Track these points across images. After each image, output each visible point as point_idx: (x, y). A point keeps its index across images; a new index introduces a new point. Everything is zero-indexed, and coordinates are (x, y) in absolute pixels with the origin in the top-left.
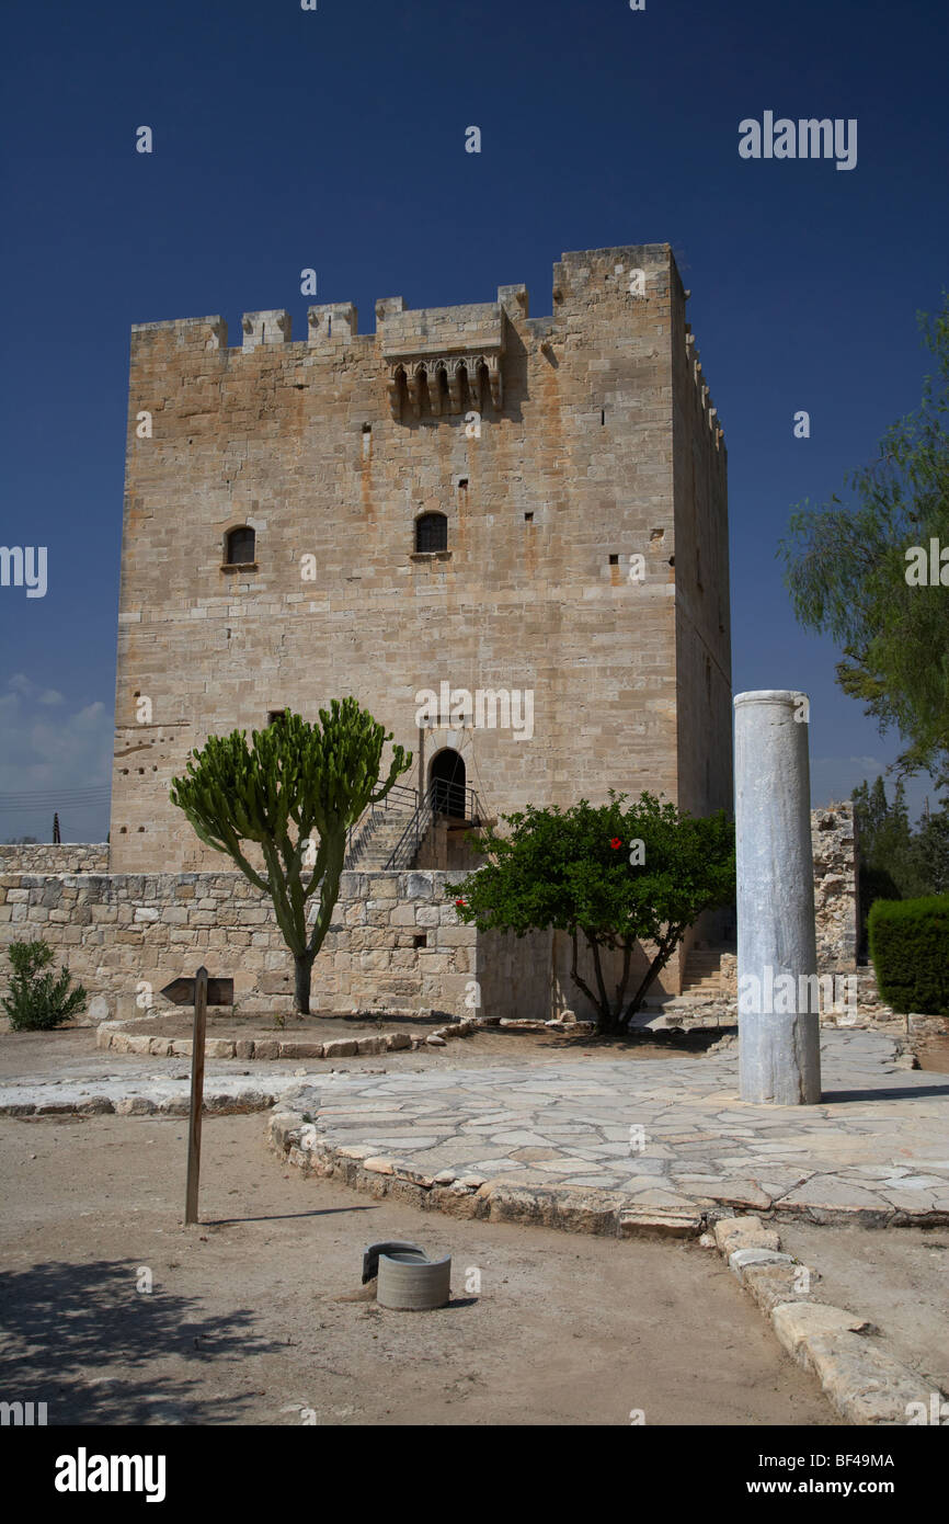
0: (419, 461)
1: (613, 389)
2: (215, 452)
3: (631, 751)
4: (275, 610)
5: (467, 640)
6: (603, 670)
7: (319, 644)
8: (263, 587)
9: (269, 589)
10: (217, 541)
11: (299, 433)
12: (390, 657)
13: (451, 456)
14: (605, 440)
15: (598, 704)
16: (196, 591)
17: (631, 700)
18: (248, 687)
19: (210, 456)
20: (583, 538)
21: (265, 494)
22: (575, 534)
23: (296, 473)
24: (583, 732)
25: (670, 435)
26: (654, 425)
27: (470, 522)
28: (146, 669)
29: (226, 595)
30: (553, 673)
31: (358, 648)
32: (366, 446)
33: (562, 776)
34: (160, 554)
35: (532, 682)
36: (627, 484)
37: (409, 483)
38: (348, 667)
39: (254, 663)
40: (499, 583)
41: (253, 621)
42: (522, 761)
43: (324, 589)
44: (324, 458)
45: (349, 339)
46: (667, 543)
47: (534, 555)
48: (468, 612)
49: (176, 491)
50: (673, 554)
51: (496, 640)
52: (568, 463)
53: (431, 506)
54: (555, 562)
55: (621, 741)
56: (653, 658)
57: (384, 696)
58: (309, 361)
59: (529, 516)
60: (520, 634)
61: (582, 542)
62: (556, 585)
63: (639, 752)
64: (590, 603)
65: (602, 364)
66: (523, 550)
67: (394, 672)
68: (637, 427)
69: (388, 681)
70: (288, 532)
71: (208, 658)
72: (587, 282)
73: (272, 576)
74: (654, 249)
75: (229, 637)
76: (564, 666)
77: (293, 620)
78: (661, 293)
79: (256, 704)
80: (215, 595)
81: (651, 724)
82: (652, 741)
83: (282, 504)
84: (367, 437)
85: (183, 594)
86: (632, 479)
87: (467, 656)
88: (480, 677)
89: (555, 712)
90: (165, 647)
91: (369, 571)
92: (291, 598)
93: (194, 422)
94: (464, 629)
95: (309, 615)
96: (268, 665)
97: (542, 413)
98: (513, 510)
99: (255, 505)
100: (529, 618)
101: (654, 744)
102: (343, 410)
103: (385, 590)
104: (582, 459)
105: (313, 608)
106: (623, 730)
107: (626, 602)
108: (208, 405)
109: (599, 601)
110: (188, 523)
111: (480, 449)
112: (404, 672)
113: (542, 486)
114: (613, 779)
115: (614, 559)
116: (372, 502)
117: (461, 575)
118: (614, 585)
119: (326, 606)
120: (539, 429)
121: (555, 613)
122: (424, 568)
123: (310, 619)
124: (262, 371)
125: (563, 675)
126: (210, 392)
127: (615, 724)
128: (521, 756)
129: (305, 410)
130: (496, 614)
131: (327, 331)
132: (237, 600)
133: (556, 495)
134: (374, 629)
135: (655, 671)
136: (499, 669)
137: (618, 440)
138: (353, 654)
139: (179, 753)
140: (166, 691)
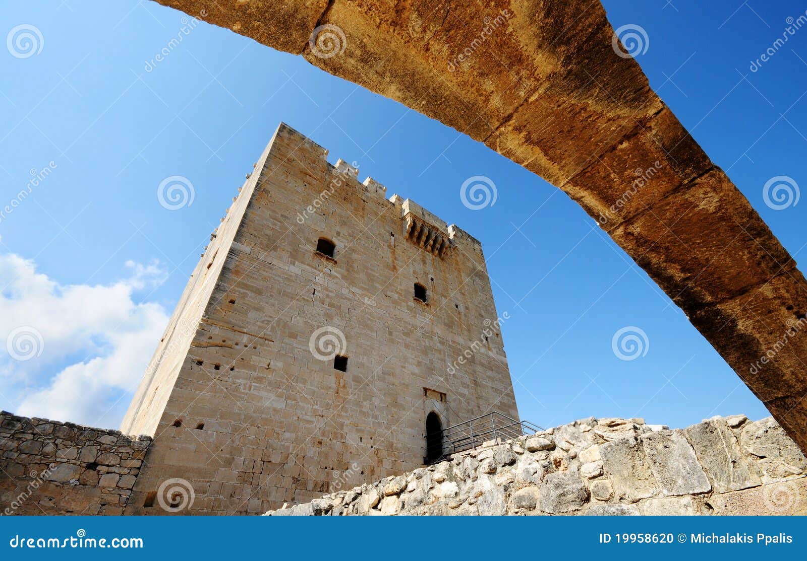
0: (414, 260)
4: (345, 291)
5: (440, 351)
6: (492, 388)
7: (369, 322)
8: (339, 275)
9: (342, 278)
10: (313, 239)
11: (363, 217)
12: (407, 346)
14: (476, 291)
16: (295, 256)
17: (504, 407)
19: (315, 197)
21: (344, 231)
22: (473, 322)
27: (436, 296)
28: (245, 286)
29: (315, 269)
31: (390, 334)
32: (393, 241)
34: (274, 224)
37: (411, 266)
38: (386, 343)
40: (450, 330)
41: (331, 292)
43: (373, 294)
44: (373, 234)
45: (384, 198)
47: (461, 323)
48: (439, 337)
49: (292, 200)
52: (466, 293)
53: (421, 282)
54: (468, 330)
56: (507, 389)
57: (404, 367)
58: (367, 194)
59: (457, 306)
61: (476, 327)
62: (470, 340)
64: (483, 354)
66: (457, 319)
69: (405, 359)
71: (297, 300)
73: (345, 273)
75: (314, 294)
76: (480, 382)
77: (355, 302)
80: (308, 265)
83: (353, 242)
84: (393, 238)
85: (286, 254)
87: (441, 360)
88: (448, 374)
89: (479, 404)
90: (265, 279)
91: (396, 296)
92: (354, 289)
93: (309, 179)
94: (439, 345)
95: (364, 304)
96: (337, 321)
97: (455, 269)
98: (451, 300)
99: (338, 234)
102: (382, 221)
103: (403, 309)
104: (470, 294)
105: (367, 301)
107: (495, 360)
108: (317, 177)
109: (486, 355)
113: (459, 296)
116: (396, 265)
117: (435, 318)
118: (489, 350)
119: (373, 302)
122: (419, 306)
123: (365, 306)
124: (346, 183)
126: (320, 173)
129: (366, 210)
130: (451, 343)
131: (375, 189)
132: (322, 275)
133: (465, 303)
134: (398, 327)
137: (480, 293)
138: (388, 336)
139: (260, 361)
140: (259, 309)
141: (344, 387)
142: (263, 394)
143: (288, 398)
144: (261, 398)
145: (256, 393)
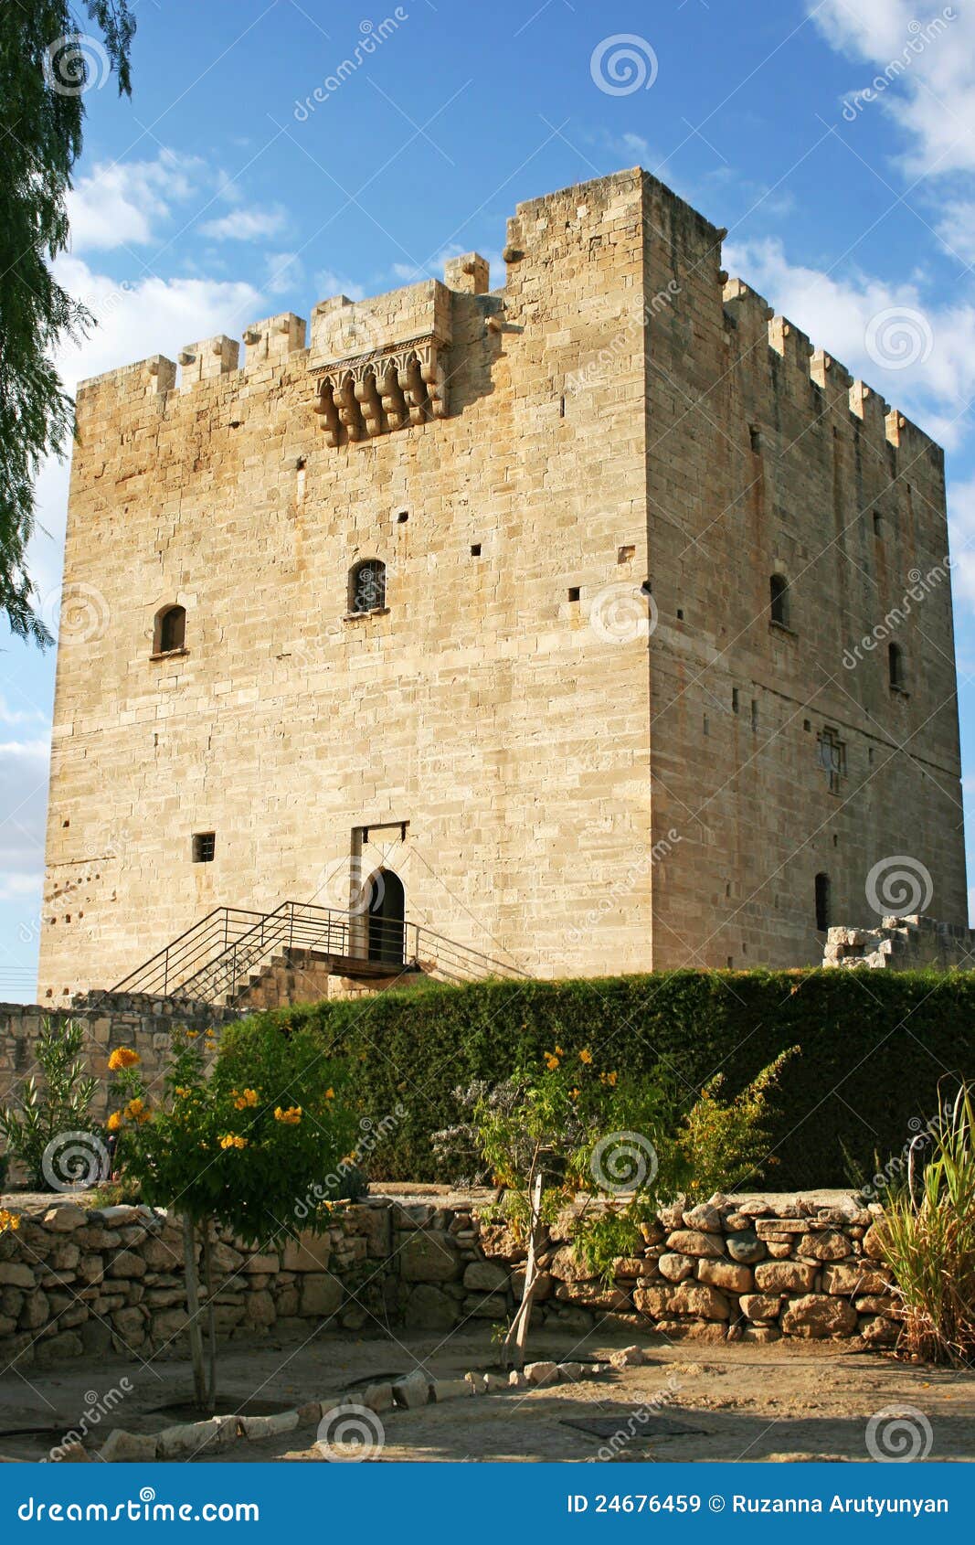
0: (354, 497)
1: (574, 367)
2: (150, 519)
3: (594, 857)
4: (204, 705)
5: (404, 723)
6: (562, 745)
7: (246, 743)
8: (191, 678)
9: (197, 678)
10: (149, 625)
11: (233, 481)
12: (321, 753)
13: (391, 484)
14: (564, 435)
15: (554, 796)
16: (126, 690)
17: (596, 786)
18: (174, 804)
19: (143, 525)
20: (538, 570)
22: (528, 566)
23: (228, 532)
24: (538, 834)
25: (642, 417)
26: (622, 407)
27: (409, 566)
28: (76, 791)
29: (154, 692)
30: (502, 756)
31: (286, 745)
32: (300, 487)
33: (511, 897)
34: (92, 651)
35: (478, 771)
36: (590, 491)
37: (345, 527)
38: (276, 769)
39: (180, 773)
40: (442, 643)
41: (181, 722)
42: (466, 879)
43: (252, 673)
44: (258, 508)
45: (286, 359)
46: (639, 565)
47: (482, 600)
48: (408, 684)
49: (110, 572)
50: (646, 579)
51: (437, 718)
52: (521, 471)
53: (368, 552)
54: (506, 607)
55: (582, 843)
56: (621, 724)
57: (313, 804)
58: (245, 392)
59: (476, 550)
60: (464, 708)
61: (537, 576)
62: (506, 637)
63: (605, 857)
64: (547, 656)
65: (561, 338)
66: (467, 595)
67: (325, 773)
68: (602, 413)
69: (317, 785)
70: (220, 605)
71: (135, 772)
72: (545, 234)
73: (202, 662)
74: (622, 176)
75: (156, 744)
76: (514, 747)
77: (221, 716)
78: (631, 232)
79: (182, 827)
80: (144, 694)
81: (619, 817)
82: (621, 841)
83: (213, 571)
84: (302, 474)
85: (112, 696)
86: (597, 484)
87: (406, 742)
88: (420, 770)
89: (505, 810)
90: (94, 763)
91: (300, 645)
92: (221, 687)
93: (130, 484)
94: (402, 708)
95: (237, 708)
96: (195, 774)
97: (492, 412)
98: (456, 543)
99: (186, 578)
100: (475, 686)
101: (624, 845)
102: (279, 445)
103: (316, 667)
104: (539, 465)
105: (242, 698)
106: (585, 829)
107: (589, 652)
108: (144, 463)
109: (556, 653)
110: (120, 609)
111: (421, 470)
112: (333, 772)
113: (491, 508)
114: (572, 898)
115: (574, 594)
116: (306, 557)
117: (398, 637)
118: (575, 629)
119: (254, 693)
120: (489, 433)
121: (504, 674)
122: (358, 631)
123: (238, 713)
124: (198, 413)
125: (514, 759)
126: (147, 448)
127: (575, 821)
128: (463, 873)
129: (241, 452)
130: (438, 683)
131: (264, 352)
132: (165, 698)
133: (508, 517)
134: (305, 719)
135: (625, 742)
136: (440, 757)
137: (581, 432)
138: (280, 752)
139: (103, 894)
140: (94, 818)
141: (209, 886)
142: (113, 936)
143: (140, 931)
144: (112, 941)
145: (105, 937)
